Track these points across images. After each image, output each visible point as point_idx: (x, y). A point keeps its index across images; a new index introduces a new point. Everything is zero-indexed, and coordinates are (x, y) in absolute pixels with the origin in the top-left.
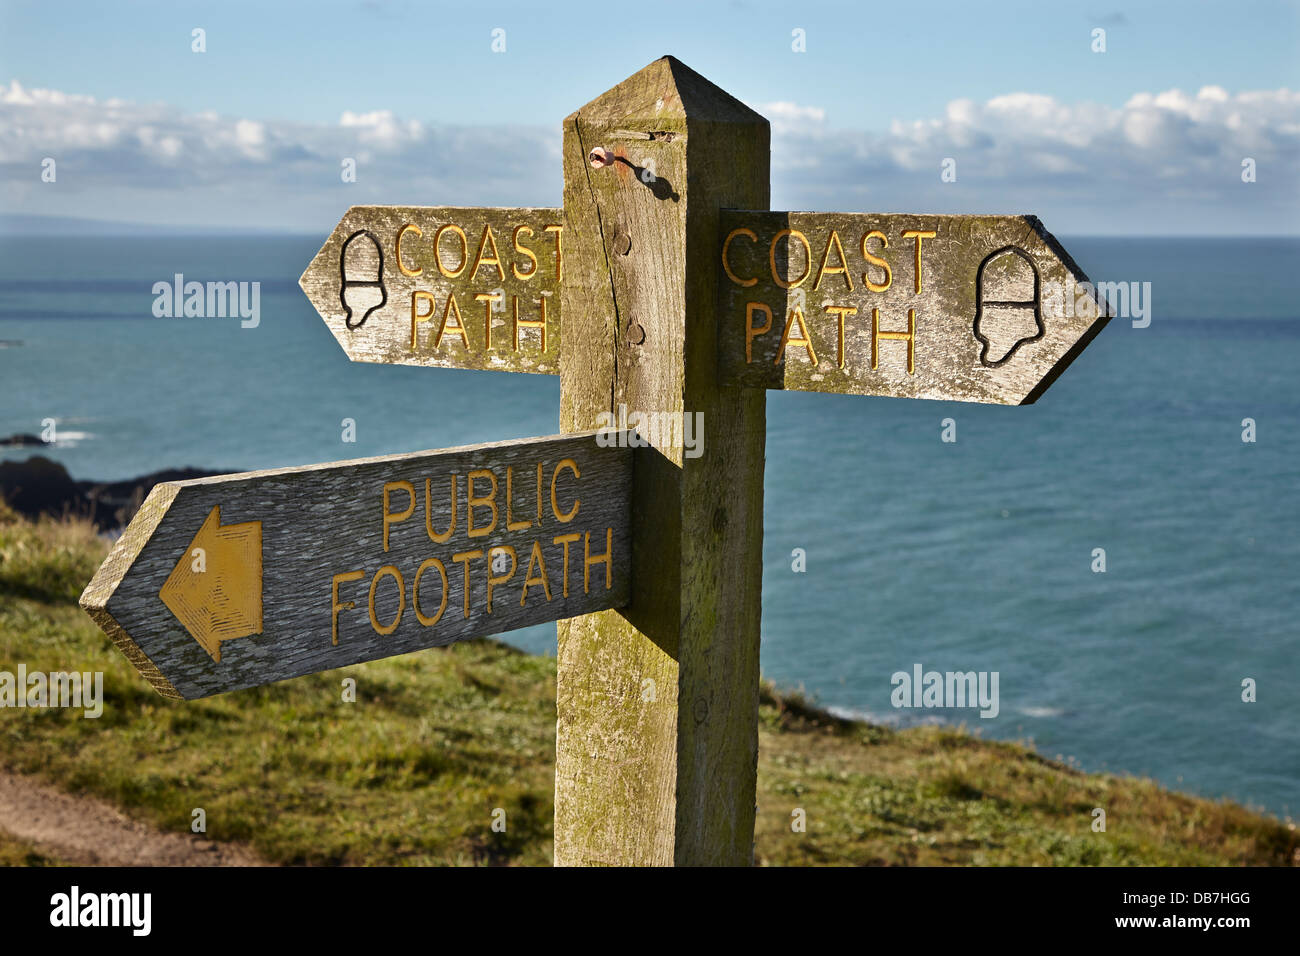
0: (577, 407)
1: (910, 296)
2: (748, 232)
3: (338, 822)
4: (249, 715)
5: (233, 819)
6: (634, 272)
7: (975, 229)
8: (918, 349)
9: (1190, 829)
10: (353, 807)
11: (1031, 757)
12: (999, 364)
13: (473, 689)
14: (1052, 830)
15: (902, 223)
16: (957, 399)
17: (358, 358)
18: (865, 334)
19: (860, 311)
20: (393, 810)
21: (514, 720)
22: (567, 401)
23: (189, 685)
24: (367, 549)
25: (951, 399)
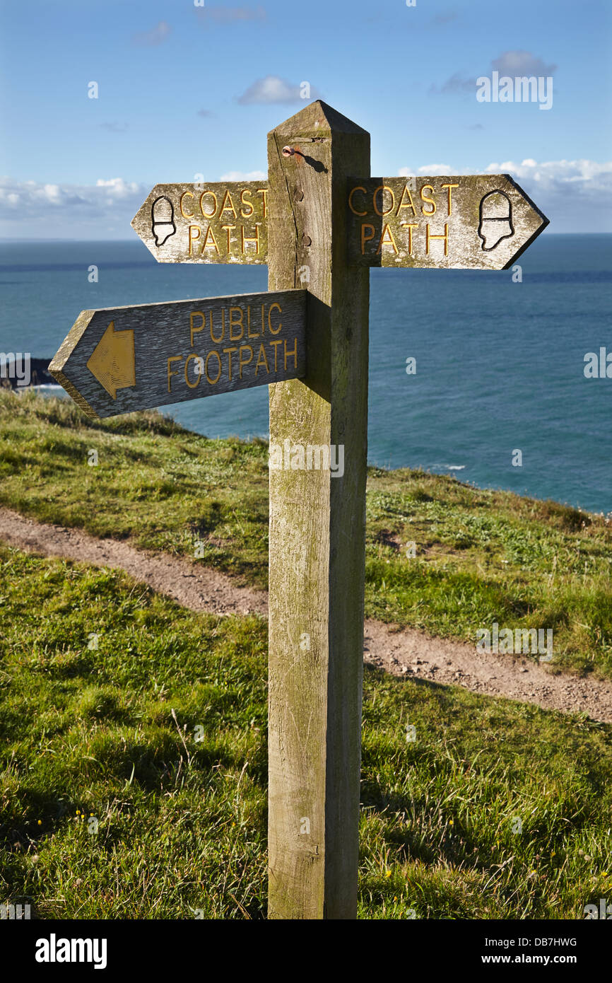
0: (277, 279)
1: (446, 217)
2: (362, 189)
3: (125, 517)
4: (78, 468)
5: (74, 517)
6: (305, 210)
7: (479, 183)
8: (450, 244)
9: (532, 513)
10: (132, 510)
11: (455, 482)
12: (491, 249)
13: (185, 454)
14: (467, 515)
15: (441, 180)
16: (470, 268)
17: (162, 261)
18: (423, 237)
19: (420, 225)
20: (151, 511)
21: (207, 468)
22: (272, 276)
23: (102, 411)
24: (183, 345)
25: (467, 268)
